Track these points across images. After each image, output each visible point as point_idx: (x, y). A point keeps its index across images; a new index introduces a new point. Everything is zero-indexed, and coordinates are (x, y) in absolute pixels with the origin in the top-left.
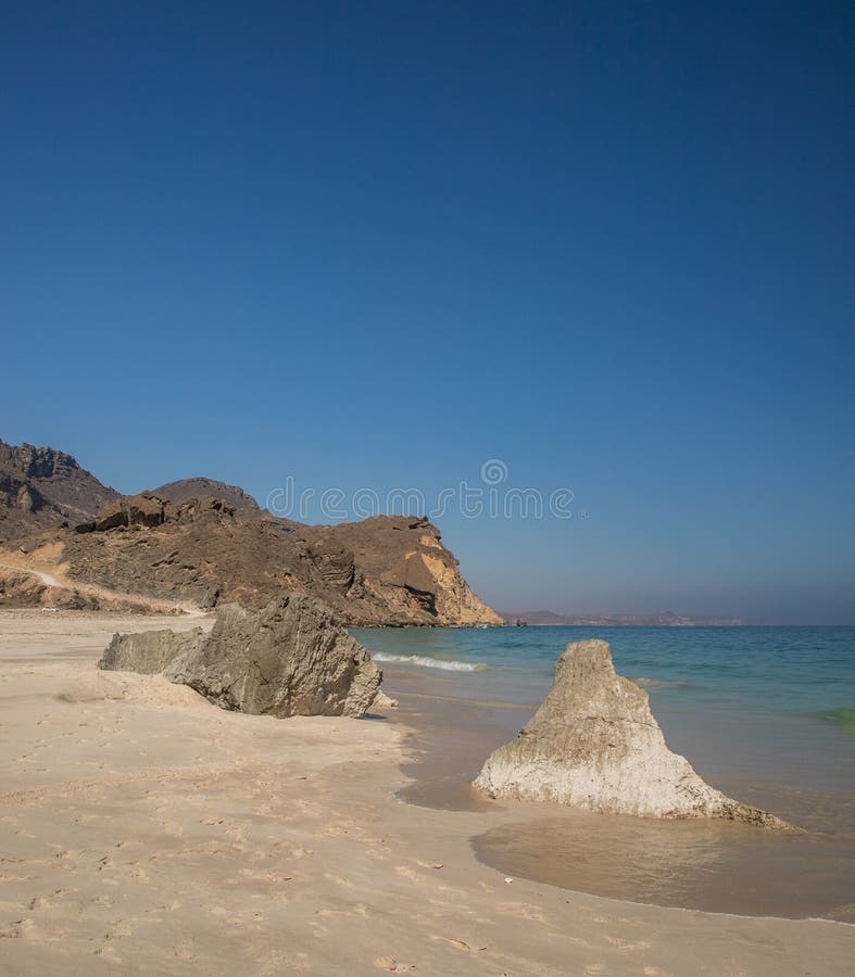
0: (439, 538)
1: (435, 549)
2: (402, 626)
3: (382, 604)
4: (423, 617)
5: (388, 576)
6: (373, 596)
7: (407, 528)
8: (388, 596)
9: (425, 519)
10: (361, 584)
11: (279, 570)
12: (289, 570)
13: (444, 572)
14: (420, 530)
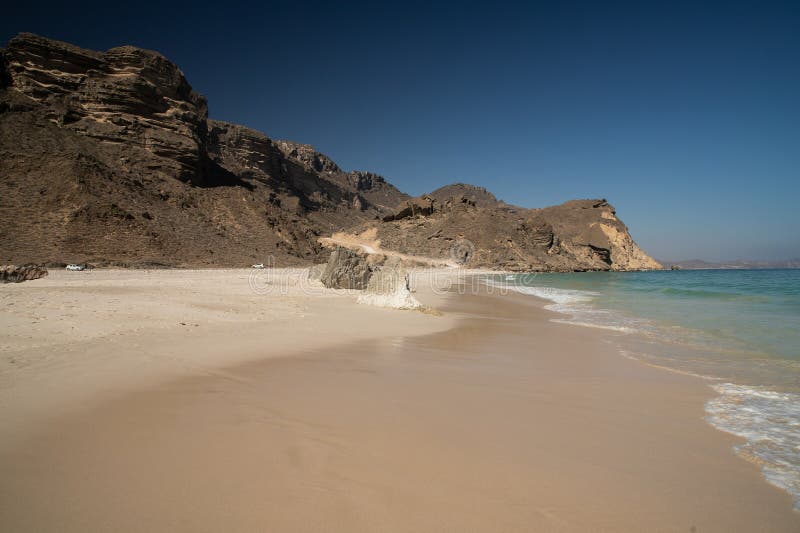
0: (614, 213)
1: (611, 220)
2: (585, 271)
3: (572, 257)
4: (601, 265)
5: (577, 240)
6: (567, 252)
7: (592, 208)
8: (577, 252)
9: (605, 200)
10: (558, 245)
11: (504, 238)
12: (510, 238)
13: (617, 235)
14: (601, 208)
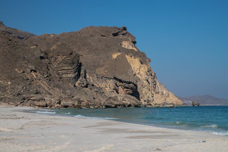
0: (134, 43)
1: (132, 51)
2: (116, 106)
3: (100, 91)
4: (130, 100)
5: (101, 71)
6: (93, 85)
7: (111, 36)
8: (103, 85)
9: (125, 29)
10: (85, 77)
11: (26, 68)
12: (33, 68)
13: (140, 67)
14: (121, 36)
